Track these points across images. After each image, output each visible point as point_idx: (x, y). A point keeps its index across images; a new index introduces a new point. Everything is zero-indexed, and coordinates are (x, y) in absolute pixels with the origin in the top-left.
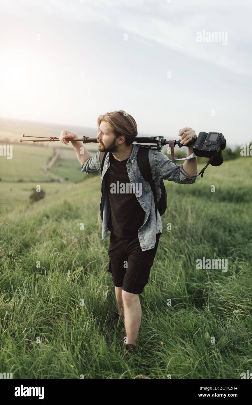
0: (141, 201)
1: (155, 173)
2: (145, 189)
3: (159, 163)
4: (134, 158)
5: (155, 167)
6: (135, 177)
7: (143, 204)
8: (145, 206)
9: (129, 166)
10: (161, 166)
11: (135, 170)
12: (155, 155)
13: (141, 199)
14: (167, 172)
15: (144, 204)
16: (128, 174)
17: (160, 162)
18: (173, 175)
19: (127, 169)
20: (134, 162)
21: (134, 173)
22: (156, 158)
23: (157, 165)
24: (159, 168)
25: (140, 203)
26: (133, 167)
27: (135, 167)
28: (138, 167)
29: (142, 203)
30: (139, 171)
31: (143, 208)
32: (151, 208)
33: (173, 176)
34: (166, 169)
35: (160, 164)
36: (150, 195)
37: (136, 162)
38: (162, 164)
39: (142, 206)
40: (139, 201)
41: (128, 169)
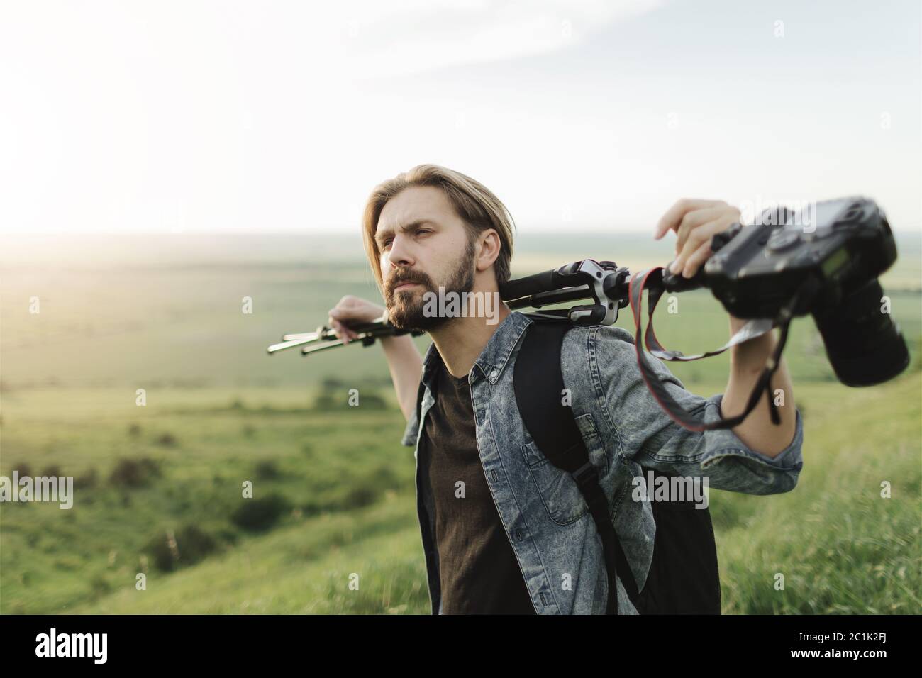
0: (526, 558)
1: (597, 431)
2: (551, 504)
3: (609, 383)
4: (502, 362)
5: (593, 401)
6: (501, 444)
7: (536, 574)
8: (544, 587)
9: (479, 397)
10: (615, 398)
11: (502, 415)
12: (590, 346)
13: (530, 552)
14: (643, 426)
15: (540, 576)
16: (477, 428)
17: (610, 378)
18: (674, 439)
19: (475, 409)
20: (501, 377)
21: (497, 425)
22: (594, 363)
23: (600, 393)
24: (611, 408)
25: (524, 570)
26: (495, 398)
27: (503, 402)
28: (514, 402)
29: (531, 569)
30: (518, 419)
31: (533, 593)
32: (574, 601)
33: (672, 444)
34: (638, 415)
35: (610, 389)
36: (574, 538)
37: (508, 378)
38: (622, 388)
39: (530, 583)
40: (521, 561)
41: (479, 410)
